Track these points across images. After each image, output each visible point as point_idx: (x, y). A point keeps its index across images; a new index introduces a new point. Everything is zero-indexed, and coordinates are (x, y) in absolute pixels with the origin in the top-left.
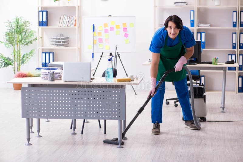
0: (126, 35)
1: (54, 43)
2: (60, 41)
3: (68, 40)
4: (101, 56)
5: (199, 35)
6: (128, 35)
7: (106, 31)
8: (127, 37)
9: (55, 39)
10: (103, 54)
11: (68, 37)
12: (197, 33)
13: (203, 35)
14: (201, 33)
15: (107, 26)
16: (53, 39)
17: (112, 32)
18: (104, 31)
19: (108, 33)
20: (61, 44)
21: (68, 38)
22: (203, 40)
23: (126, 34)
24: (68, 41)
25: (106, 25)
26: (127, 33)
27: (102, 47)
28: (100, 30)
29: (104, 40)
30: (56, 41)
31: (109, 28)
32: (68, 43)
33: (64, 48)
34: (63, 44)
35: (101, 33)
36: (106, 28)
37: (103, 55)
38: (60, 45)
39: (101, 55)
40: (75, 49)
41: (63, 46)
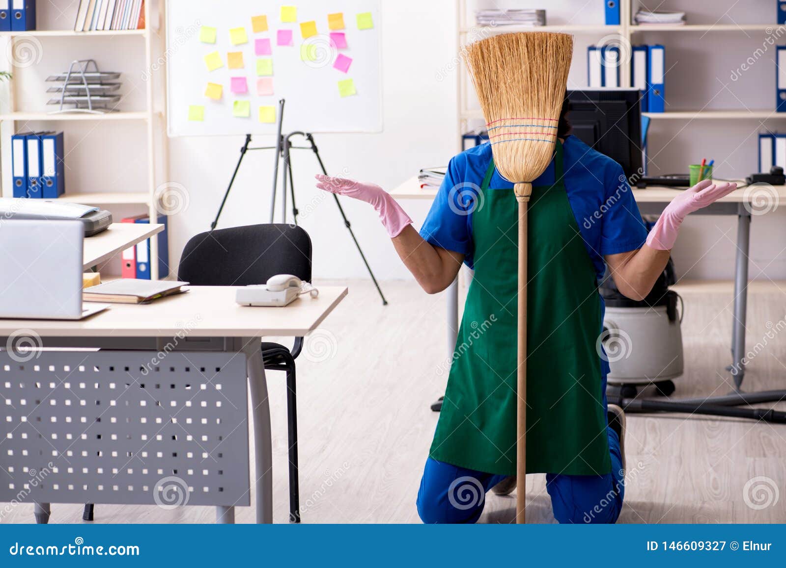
0: (343, 63)
1: (59, 96)
2: (84, 90)
3: (118, 86)
4: (244, 150)
5: (640, 56)
6: (349, 60)
7: (262, 47)
8: (346, 71)
9: (63, 79)
10: (249, 138)
11: (116, 71)
12: (634, 49)
13: (657, 55)
14: (647, 49)
15: (265, 28)
16: (58, 79)
17: (285, 49)
18: (252, 46)
19: (270, 53)
20: (86, 102)
21: (118, 76)
22: (657, 78)
23: (340, 57)
24: (119, 88)
25: (260, 22)
26: (345, 53)
27: (246, 113)
28: (239, 44)
29: (252, 84)
30: (66, 90)
31: (271, 35)
32: (118, 98)
33: (99, 115)
34: (93, 102)
35: (240, 55)
36: (262, 35)
37: (249, 146)
38: (84, 105)
39: (243, 144)
40: (143, 122)
41: (94, 108)
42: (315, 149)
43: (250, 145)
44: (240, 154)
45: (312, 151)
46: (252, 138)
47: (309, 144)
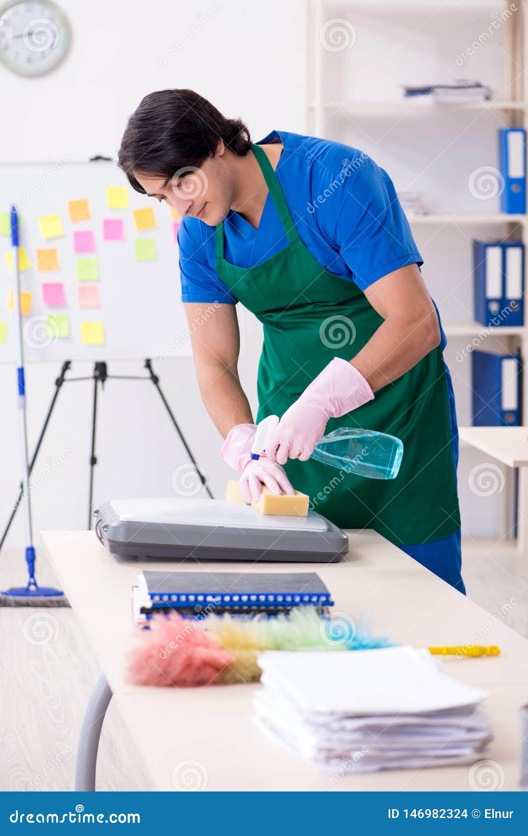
4: (60, 382)
7: (83, 243)
10: (67, 366)
15: (87, 217)
17: (113, 245)
18: (70, 241)
19: (93, 251)
25: (79, 209)
27: (65, 333)
28: (50, 240)
29: (71, 293)
31: (95, 226)
35: (53, 253)
36: (83, 226)
37: (67, 377)
39: (58, 374)
42: (155, 379)
43: (68, 375)
44: (53, 388)
45: (150, 383)
46: (72, 365)
47: (146, 373)
